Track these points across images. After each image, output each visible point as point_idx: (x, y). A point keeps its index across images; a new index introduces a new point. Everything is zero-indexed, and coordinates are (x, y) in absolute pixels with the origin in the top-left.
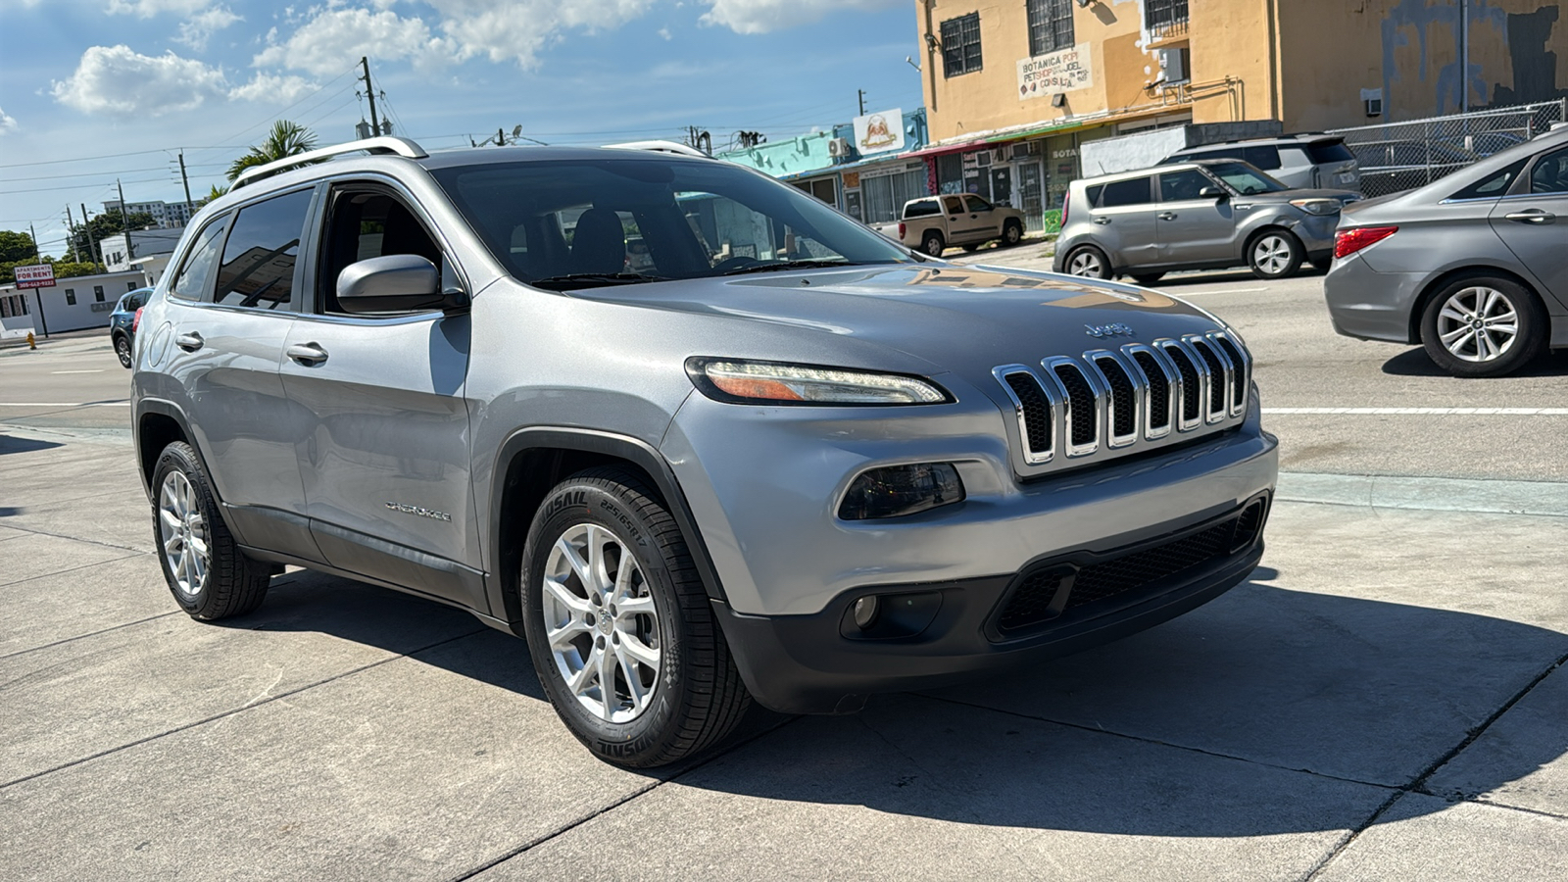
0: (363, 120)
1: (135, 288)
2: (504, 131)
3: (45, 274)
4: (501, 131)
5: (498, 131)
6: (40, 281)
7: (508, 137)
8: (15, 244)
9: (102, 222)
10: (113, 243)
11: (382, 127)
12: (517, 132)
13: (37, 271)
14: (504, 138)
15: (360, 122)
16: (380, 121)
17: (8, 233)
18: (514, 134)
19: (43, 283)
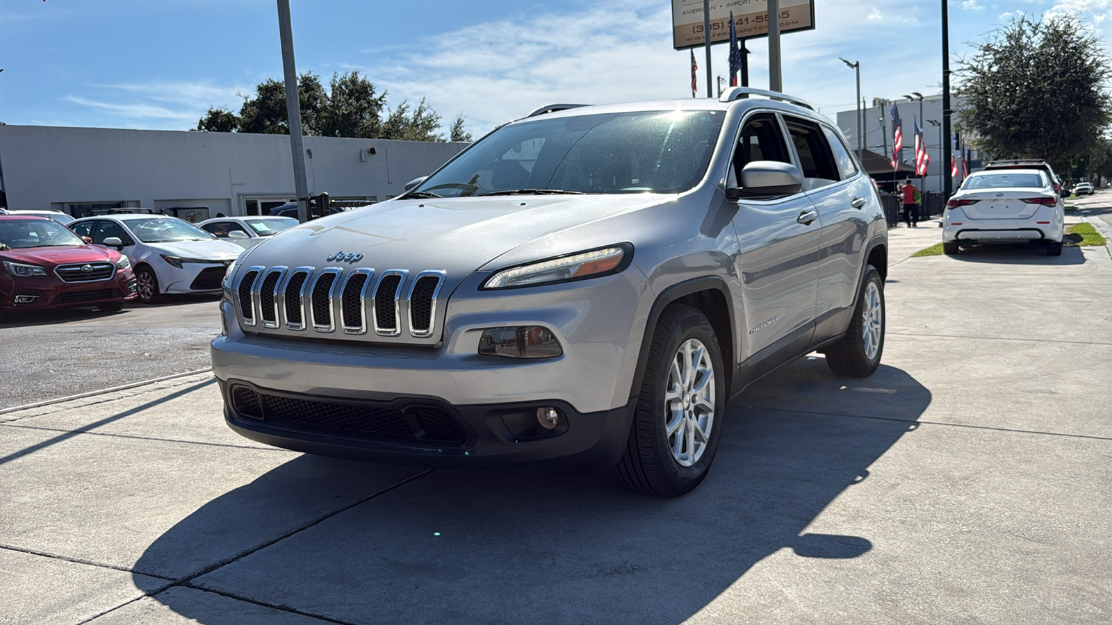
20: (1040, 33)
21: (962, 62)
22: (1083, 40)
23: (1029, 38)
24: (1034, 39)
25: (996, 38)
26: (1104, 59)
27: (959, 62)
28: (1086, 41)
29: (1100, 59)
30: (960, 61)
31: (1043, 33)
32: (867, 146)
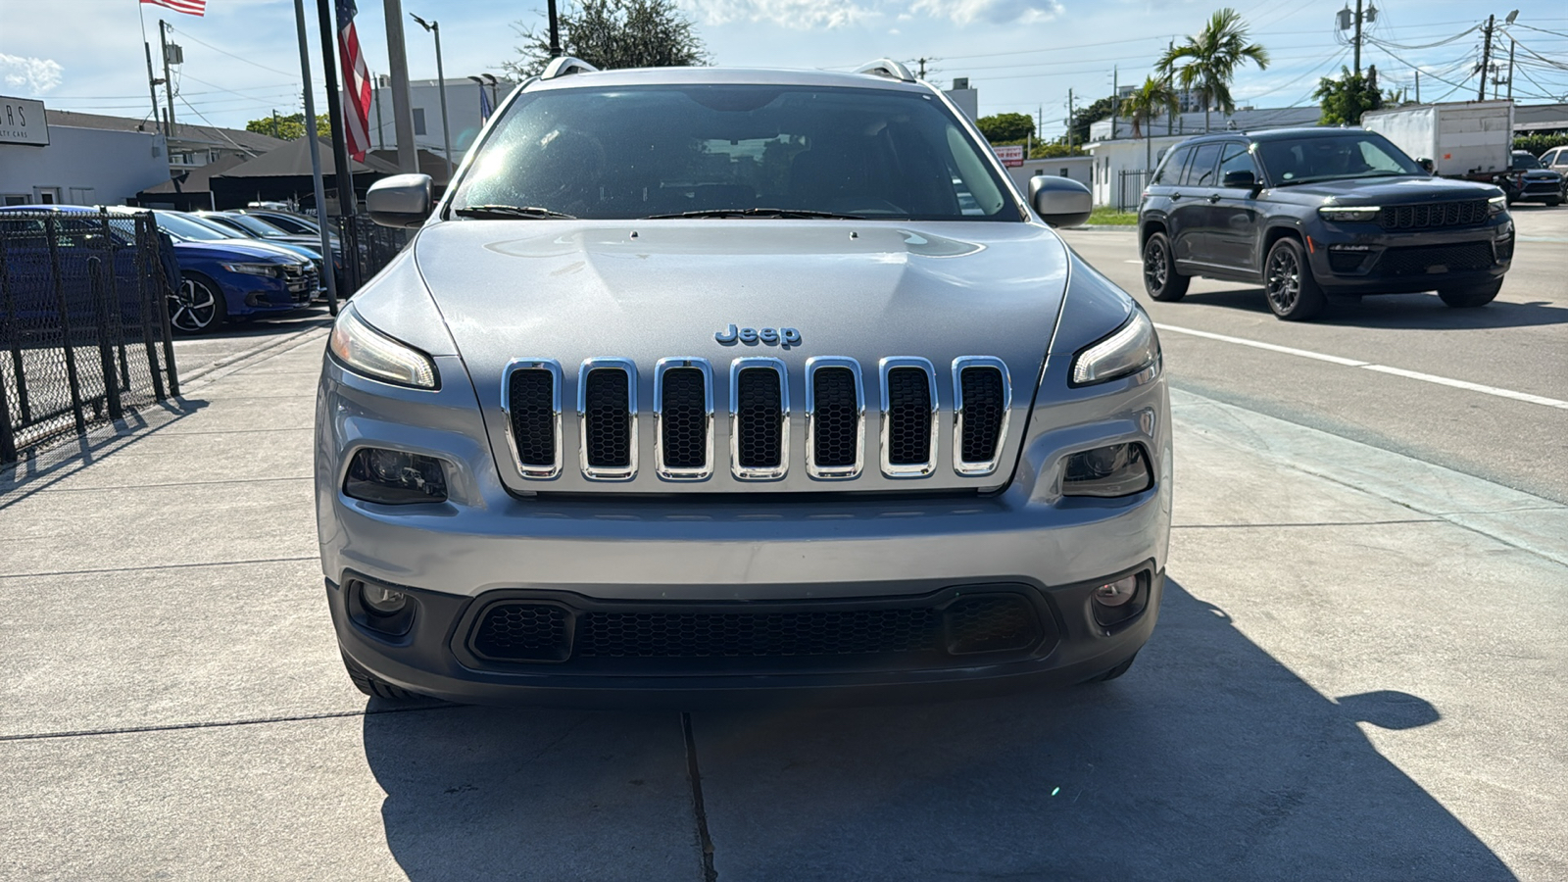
0: (1347, 6)
1: (1066, 176)
2: (1495, 17)
3: (1016, 155)
4: (1492, 18)
5: (1488, 17)
6: (1011, 161)
7: (1499, 23)
8: (1018, 125)
9: (1101, 106)
10: (1101, 127)
11: (1365, 14)
12: (1512, 18)
13: (1010, 152)
14: (1494, 25)
15: (1342, 8)
16: (1365, 8)
17: (1016, 114)
18: (1507, 20)
19: (1013, 163)
20: (624, 8)
21: (530, 36)
22: (674, 24)
23: (611, 12)
24: (618, 14)
25: (573, 8)
26: (700, 50)
27: (526, 36)
28: (677, 26)
29: (693, 50)
30: (527, 34)
31: (628, 8)
32: (385, 143)
